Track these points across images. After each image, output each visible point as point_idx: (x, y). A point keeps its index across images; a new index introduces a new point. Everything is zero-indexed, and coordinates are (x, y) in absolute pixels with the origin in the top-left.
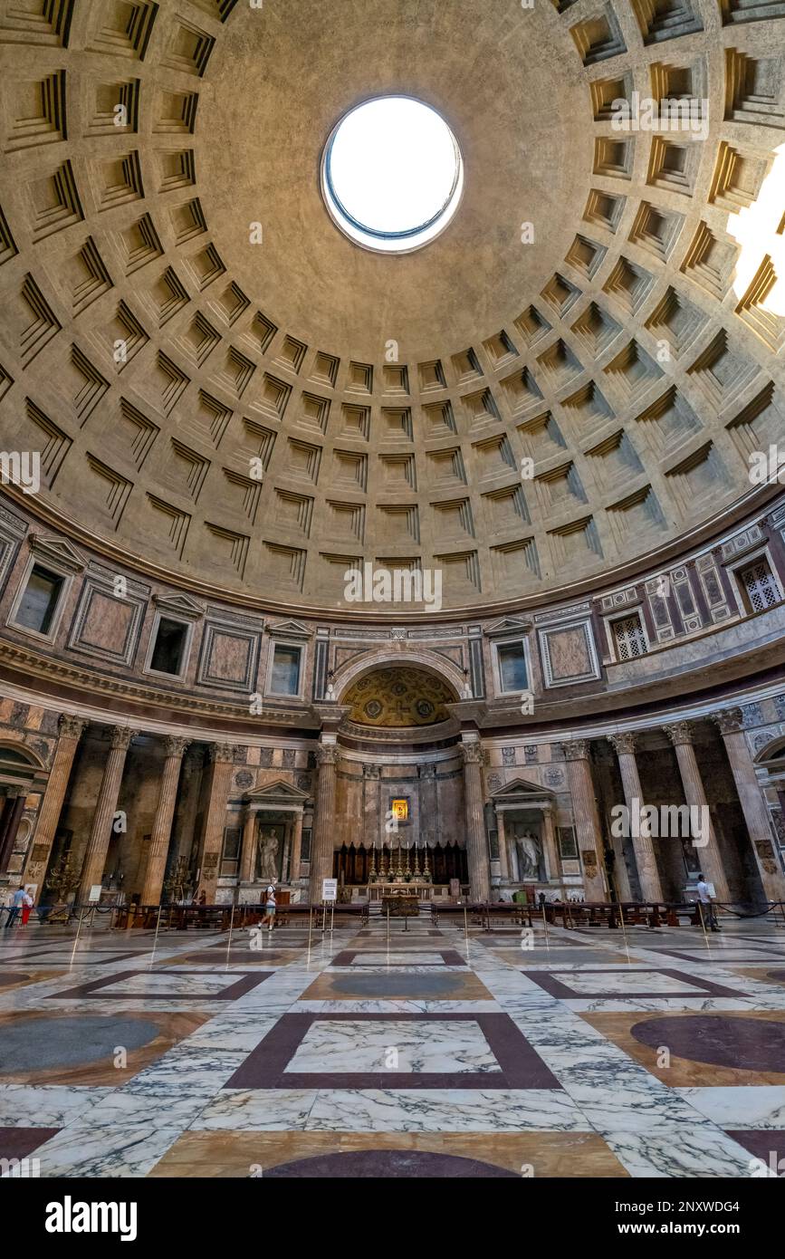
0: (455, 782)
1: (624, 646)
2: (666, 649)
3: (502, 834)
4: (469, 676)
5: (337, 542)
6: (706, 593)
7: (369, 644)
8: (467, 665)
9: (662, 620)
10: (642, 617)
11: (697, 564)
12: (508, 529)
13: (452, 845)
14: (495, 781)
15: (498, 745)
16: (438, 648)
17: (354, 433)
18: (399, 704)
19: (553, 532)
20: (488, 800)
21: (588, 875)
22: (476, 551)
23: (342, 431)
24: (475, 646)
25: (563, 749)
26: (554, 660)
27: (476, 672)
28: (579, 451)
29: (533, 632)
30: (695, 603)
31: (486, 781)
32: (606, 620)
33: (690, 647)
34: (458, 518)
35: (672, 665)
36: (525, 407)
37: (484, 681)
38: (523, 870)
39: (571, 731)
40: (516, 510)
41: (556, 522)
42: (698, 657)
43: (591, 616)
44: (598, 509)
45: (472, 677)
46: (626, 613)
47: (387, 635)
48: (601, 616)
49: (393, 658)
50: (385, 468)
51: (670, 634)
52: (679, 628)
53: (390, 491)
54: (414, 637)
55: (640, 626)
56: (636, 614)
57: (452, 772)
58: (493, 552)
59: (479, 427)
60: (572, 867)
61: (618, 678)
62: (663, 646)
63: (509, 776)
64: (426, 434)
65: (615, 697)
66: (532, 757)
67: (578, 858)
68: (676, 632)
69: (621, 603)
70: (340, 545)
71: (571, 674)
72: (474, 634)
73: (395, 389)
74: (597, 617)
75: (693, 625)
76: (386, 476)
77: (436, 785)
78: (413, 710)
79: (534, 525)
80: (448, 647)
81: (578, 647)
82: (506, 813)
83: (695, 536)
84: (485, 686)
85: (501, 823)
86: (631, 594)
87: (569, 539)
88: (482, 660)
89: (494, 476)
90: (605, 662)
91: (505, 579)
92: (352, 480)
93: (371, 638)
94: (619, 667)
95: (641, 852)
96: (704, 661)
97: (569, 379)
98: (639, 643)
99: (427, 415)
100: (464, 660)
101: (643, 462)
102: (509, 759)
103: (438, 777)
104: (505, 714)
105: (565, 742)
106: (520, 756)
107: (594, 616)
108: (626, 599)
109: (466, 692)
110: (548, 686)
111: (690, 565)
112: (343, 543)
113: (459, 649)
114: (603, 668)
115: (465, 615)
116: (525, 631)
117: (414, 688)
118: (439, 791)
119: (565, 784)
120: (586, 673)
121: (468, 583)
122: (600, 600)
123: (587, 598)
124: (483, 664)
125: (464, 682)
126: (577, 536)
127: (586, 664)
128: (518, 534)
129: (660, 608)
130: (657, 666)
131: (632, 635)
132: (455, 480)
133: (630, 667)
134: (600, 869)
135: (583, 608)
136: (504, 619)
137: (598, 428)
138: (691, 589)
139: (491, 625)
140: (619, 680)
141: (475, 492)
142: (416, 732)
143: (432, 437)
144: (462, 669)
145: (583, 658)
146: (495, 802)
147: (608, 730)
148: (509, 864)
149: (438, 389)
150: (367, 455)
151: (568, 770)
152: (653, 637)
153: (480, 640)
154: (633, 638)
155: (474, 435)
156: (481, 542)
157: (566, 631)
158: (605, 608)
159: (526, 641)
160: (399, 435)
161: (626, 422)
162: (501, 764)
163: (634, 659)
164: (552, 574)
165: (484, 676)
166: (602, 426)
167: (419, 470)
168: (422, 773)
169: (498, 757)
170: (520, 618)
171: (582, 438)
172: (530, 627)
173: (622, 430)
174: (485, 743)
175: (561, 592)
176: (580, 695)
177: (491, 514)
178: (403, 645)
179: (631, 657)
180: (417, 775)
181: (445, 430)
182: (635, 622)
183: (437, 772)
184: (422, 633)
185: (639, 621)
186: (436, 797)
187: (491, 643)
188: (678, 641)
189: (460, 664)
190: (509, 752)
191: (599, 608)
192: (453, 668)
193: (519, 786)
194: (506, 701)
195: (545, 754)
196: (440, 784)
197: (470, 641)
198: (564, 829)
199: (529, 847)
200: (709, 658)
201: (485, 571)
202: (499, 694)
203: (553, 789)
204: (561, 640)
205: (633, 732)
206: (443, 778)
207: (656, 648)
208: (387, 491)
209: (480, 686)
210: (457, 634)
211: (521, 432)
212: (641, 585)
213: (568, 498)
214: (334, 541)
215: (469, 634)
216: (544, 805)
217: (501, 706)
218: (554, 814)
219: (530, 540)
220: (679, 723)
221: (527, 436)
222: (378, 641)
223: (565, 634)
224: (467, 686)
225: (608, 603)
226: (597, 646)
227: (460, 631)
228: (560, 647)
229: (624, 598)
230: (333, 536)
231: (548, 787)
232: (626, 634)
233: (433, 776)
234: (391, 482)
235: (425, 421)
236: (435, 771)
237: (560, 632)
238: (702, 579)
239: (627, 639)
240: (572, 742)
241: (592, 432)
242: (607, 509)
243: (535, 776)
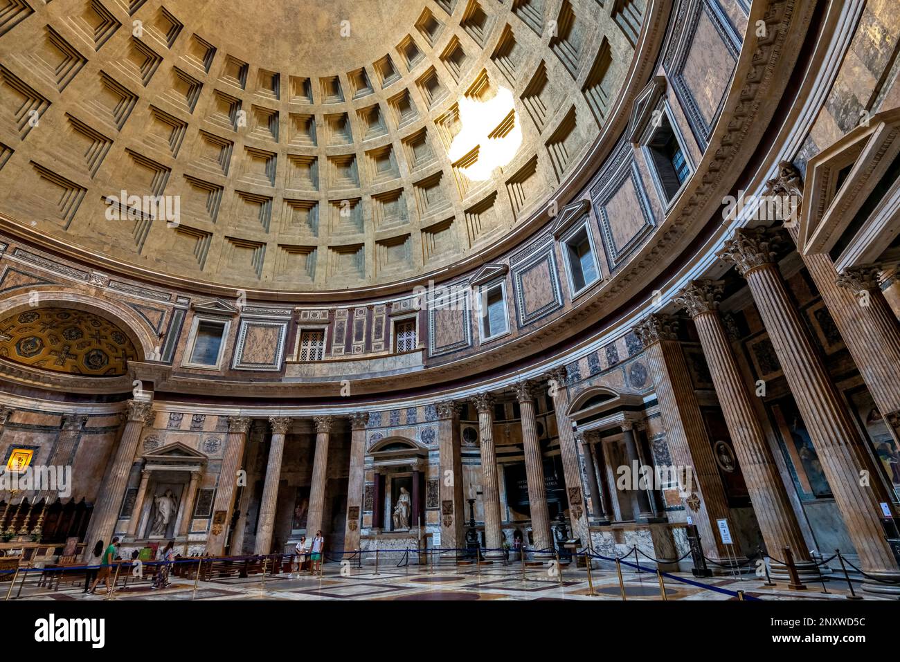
0: (105, 438)
1: (305, 351)
2: (335, 361)
3: (142, 492)
4: (162, 340)
5: (61, 161)
6: (374, 330)
7: (57, 277)
8: (163, 329)
9: (339, 340)
10: (326, 333)
11: (375, 309)
12: (247, 228)
13: (77, 501)
14: (152, 441)
15: (167, 410)
16: (138, 306)
17: (132, 70)
18: (67, 348)
19: (284, 247)
20: (138, 460)
21: (214, 533)
22: (211, 234)
23: (120, 59)
24: (178, 315)
25: (229, 422)
26: (248, 346)
27: (171, 339)
28: (326, 197)
29: (236, 320)
30: (364, 334)
31: (143, 441)
32: (299, 327)
33: (351, 364)
34: (207, 198)
35: (335, 374)
36: (300, 144)
37: (176, 348)
38: (151, 528)
39: (241, 408)
40: (260, 216)
41: (288, 241)
42: (354, 373)
43: (289, 321)
44: (323, 245)
45: (164, 342)
46: (316, 327)
47: (84, 276)
48: (297, 323)
49: (81, 300)
50: (152, 121)
51: (341, 351)
52: (348, 349)
53: (148, 144)
54: (115, 288)
55: (322, 339)
56: (323, 330)
57: (104, 428)
58: (227, 241)
59: (257, 136)
60: (202, 525)
61: (293, 374)
62: (334, 359)
63: (169, 439)
64: (206, 114)
65: (286, 388)
66: (197, 425)
67: (210, 517)
68: (346, 351)
69: (315, 318)
70: (63, 165)
71: (257, 361)
72: (181, 303)
73: (196, 60)
74: (293, 324)
75: (358, 349)
76: (149, 127)
77: (79, 438)
78: (82, 358)
79: (270, 234)
80: (150, 308)
81: (270, 342)
82: (154, 472)
83: (379, 290)
84: (174, 353)
85: (145, 482)
86: (324, 315)
87: (293, 257)
88: (181, 330)
89: (253, 181)
90: (288, 360)
91: (228, 267)
92: (109, 111)
93: (61, 272)
94: (297, 365)
95: (265, 513)
96: (357, 376)
97: (340, 143)
98: (317, 351)
99: (216, 99)
100: (163, 324)
101: (365, 226)
102: (174, 424)
103: (85, 431)
104: (187, 383)
105: (233, 417)
106: (187, 422)
107: (292, 322)
108: (320, 317)
109: (154, 354)
110: (234, 366)
111: (370, 308)
112: (69, 165)
113: (160, 313)
114: (284, 363)
115: (180, 285)
116: (230, 316)
117: (93, 336)
118: (81, 445)
119: (220, 452)
120: (270, 364)
121: (193, 258)
122: (300, 311)
123: (290, 307)
124: (180, 333)
125: (155, 344)
126: (299, 257)
127: (272, 357)
128: (254, 236)
129: (340, 331)
130: (325, 372)
131: (313, 344)
132: (218, 167)
133: (305, 368)
134: (225, 527)
135: (285, 312)
136: (215, 300)
137: (344, 188)
138: (365, 324)
139: (200, 302)
140: (294, 376)
141: (231, 186)
142: (77, 381)
143: (212, 121)
144: (156, 332)
145: (271, 351)
146: (146, 461)
147: (272, 413)
148: (139, 521)
149: (236, 86)
150: (137, 98)
151: (227, 441)
152: (328, 350)
153: (186, 311)
154: (314, 347)
155: (250, 140)
156: (219, 228)
157: (265, 326)
158: (302, 318)
159: (228, 324)
160: (180, 100)
161: (366, 194)
162: (165, 427)
163: (310, 363)
164: (270, 278)
165: (177, 344)
166: (348, 188)
167: (186, 141)
168: (66, 423)
169: (164, 420)
170: (231, 304)
171: (332, 189)
172: (236, 315)
173: (360, 199)
174: (156, 404)
175: (272, 295)
176: (259, 380)
177: (237, 210)
178: (99, 291)
179: (308, 360)
180: (59, 425)
181: (226, 121)
182: (319, 335)
183: (87, 426)
184: (126, 287)
185: (323, 335)
186: (74, 451)
187: (195, 317)
188: (344, 358)
189: (156, 326)
190: (176, 418)
191: (298, 317)
192: (147, 328)
193: (178, 449)
194: (191, 372)
195: (211, 423)
196: (85, 438)
197: (175, 309)
198: (206, 491)
199: (165, 506)
200: (361, 375)
201: (212, 254)
202: (186, 363)
203: (208, 455)
204: (259, 333)
205: (290, 418)
206: (91, 433)
207: (329, 358)
208: (144, 142)
209: (170, 352)
210: (164, 299)
211: (289, 160)
212: (334, 310)
213: (304, 226)
214: (56, 158)
215: (177, 303)
216: (196, 469)
217: (184, 374)
218: (201, 477)
219: (261, 244)
220: (326, 417)
221: (292, 165)
222: (70, 278)
223: (263, 329)
224: (158, 349)
225: (305, 315)
226: (285, 346)
227: (168, 297)
228: (255, 337)
229: (318, 316)
230: (59, 153)
231: (204, 453)
232: (310, 343)
233: (80, 428)
234: (152, 135)
235: (211, 104)
236: (84, 424)
237: (260, 326)
238: (374, 320)
239: (309, 347)
240: (239, 417)
241: (341, 188)
242: (329, 247)
243: (193, 442)
